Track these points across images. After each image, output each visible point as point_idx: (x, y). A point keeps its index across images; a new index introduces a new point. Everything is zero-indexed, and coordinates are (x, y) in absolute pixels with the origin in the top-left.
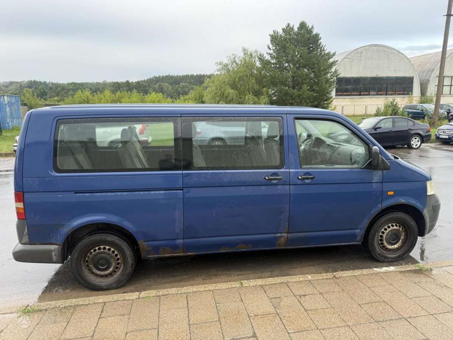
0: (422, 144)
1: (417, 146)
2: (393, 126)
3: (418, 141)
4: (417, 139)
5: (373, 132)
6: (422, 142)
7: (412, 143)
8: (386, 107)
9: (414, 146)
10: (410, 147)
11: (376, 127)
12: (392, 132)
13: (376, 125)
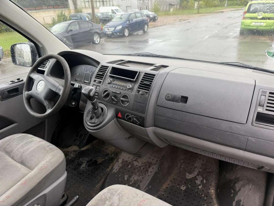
0: (101, 40)
1: (98, 42)
2: (80, 28)
3: (98, 38)
4: (97, 37)
5: (67, 35)
6: (100, 38)
7: (95, 39)
8: (58, 16)
9: (96, 42)
10: (94, 43)
11: (68, 30)
12: (80, 33)
13: (68, 28)
